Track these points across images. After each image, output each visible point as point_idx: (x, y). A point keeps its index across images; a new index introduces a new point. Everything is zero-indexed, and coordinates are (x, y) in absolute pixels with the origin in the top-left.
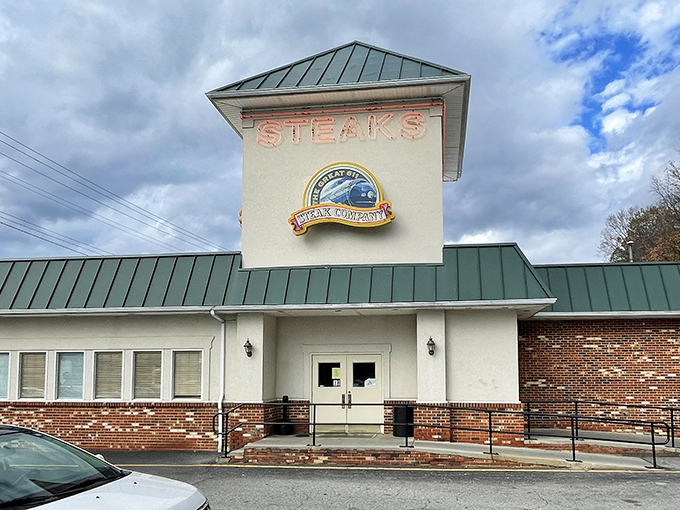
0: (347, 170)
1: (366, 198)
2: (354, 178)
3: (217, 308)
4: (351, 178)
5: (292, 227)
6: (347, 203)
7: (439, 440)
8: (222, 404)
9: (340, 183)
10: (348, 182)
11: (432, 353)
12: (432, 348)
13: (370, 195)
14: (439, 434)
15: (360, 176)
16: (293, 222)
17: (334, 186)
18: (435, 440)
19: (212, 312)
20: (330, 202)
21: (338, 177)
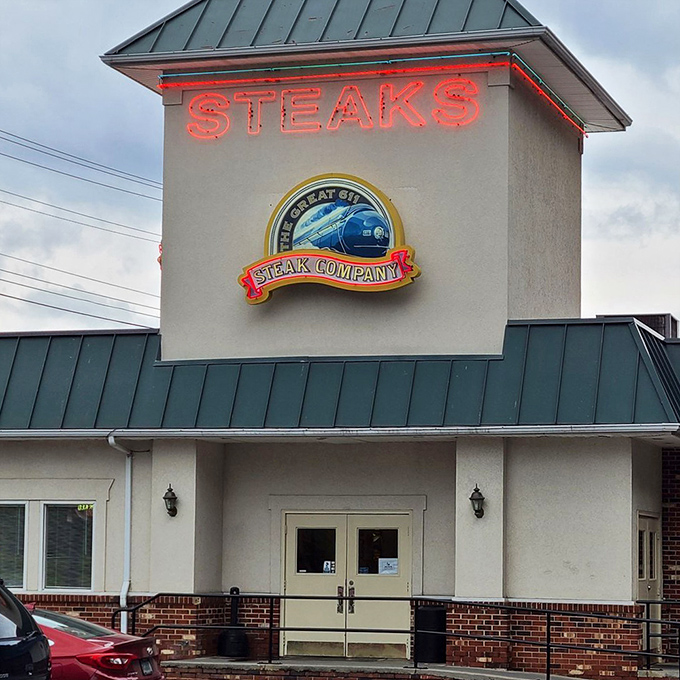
0: (339, 189)
1: (372, 239)
2: (351, 203)
3: (120, 432)
4: (347, 203)
5: (245, 291)
6: (338, 248)
7: (488, 665)
8: (127, 597)
9: (327, 211)
10: (340, 210)
11: (479, 513)
12: (479, 504)
13: (378, 233)
14: (488, 655)
15: (363, 200)
16: (247, 282)
17: (317, 218)
18: (481, 665)
19: (111, 440)
20: (310, 246)
21: (323, 201)
